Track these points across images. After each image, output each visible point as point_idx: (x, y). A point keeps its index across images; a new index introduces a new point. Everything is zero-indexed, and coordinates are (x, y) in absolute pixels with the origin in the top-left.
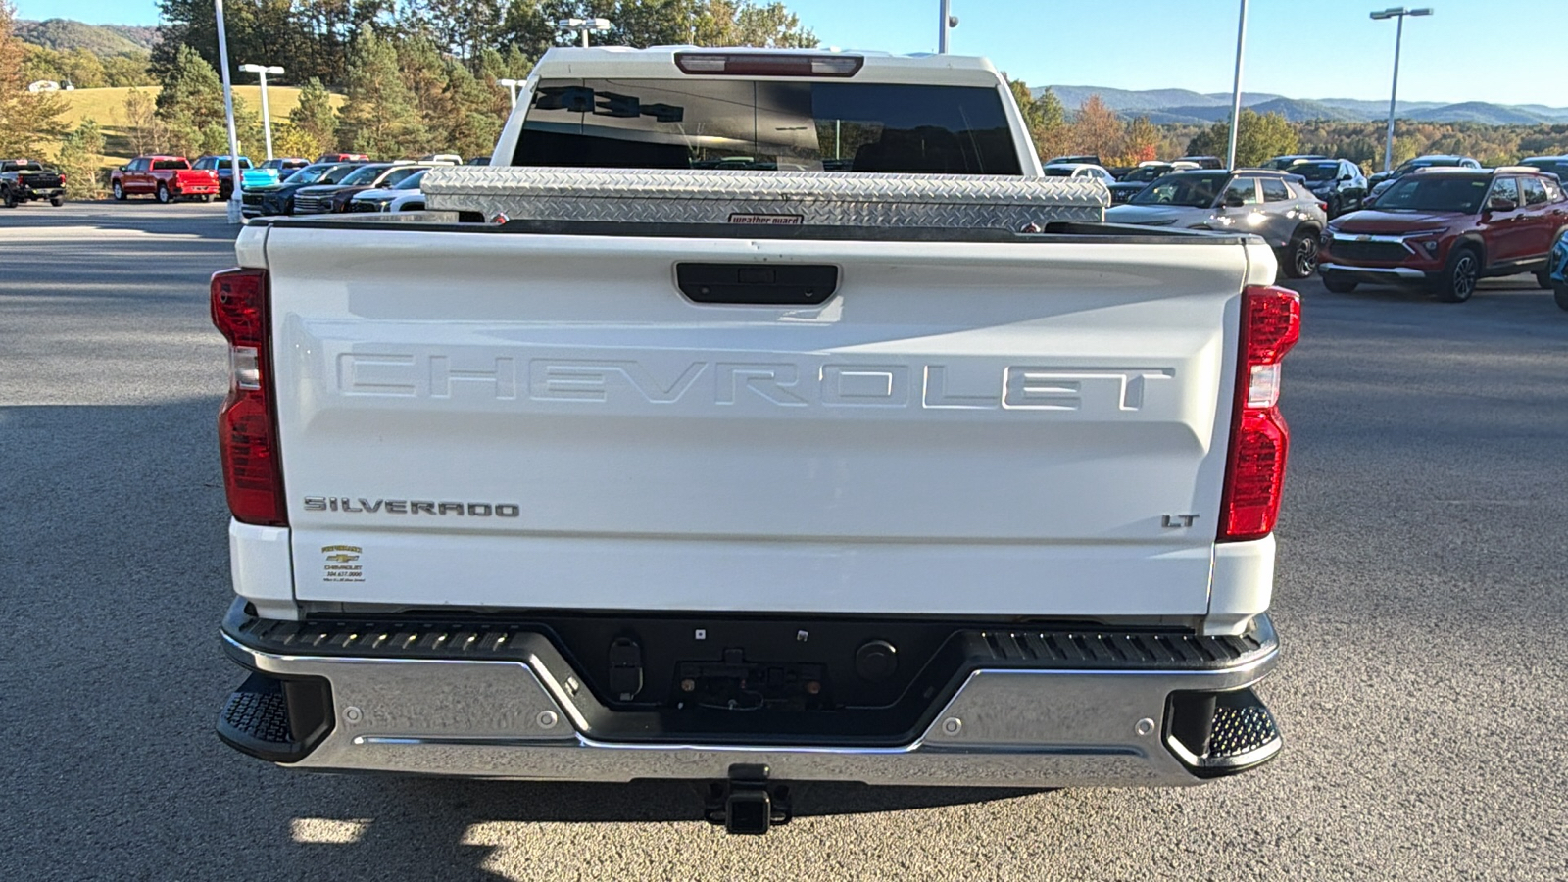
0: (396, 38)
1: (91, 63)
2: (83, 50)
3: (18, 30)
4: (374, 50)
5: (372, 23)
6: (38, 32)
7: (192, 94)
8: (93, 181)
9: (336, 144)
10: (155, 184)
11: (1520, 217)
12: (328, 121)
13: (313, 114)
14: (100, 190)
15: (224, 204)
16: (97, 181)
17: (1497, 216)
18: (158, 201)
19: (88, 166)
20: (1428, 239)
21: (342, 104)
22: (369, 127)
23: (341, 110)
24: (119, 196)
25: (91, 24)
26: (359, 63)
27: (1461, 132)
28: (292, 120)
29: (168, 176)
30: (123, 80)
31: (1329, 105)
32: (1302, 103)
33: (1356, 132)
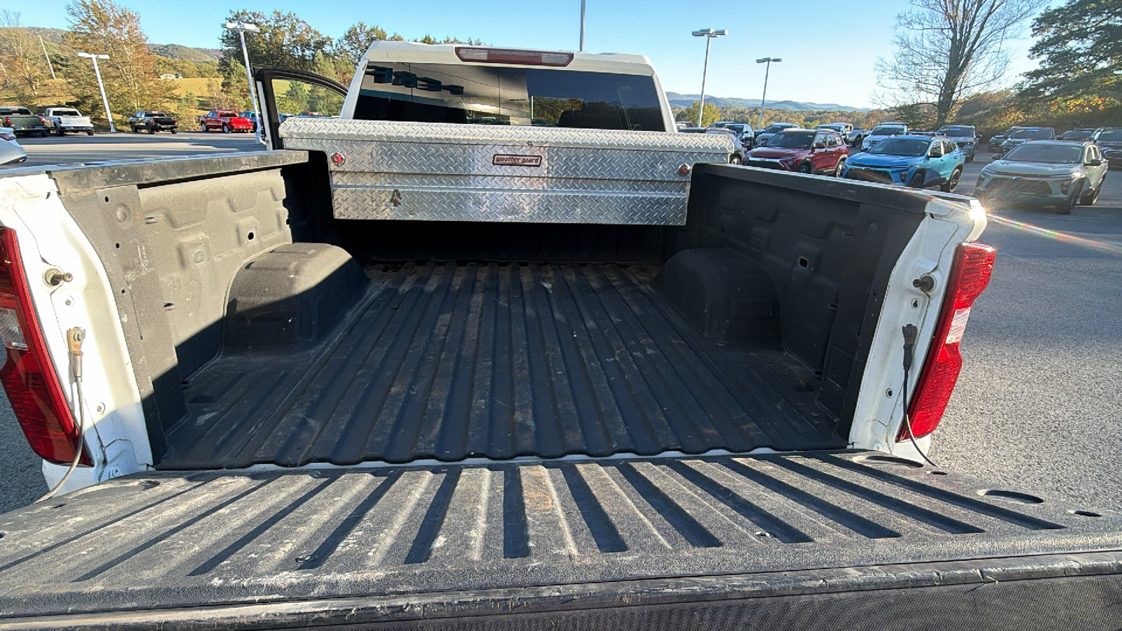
0: (334, 58)
1: (191, 66)
2: (187, 60)
3: (154, 49)
4: (323, 64)
5: (322, 51)
6: (164, 50)
7: (238, 82)
8: (194, 122)
9: (308, 107)
10: (221, 124)
11: (826, 151)
12: (304, 97)
13: (297, 93)
14: (198, 127)
15: (253, 134)
16: (196, 122)
17: (817, 151)
18: (223, 132)
19: (191, 115)
20: (790, 160)
21: (310, 89)
22: (323, 100)
23: (310, 92)
24: (205, 129)
25: (189, 47)
26: (316, 69)
27: (782, 113)
28: (287, 96)
29: (227, 120)
30: (207, 75)
31: (731, 101)
32: (721, 99)
33: (741, 112)
